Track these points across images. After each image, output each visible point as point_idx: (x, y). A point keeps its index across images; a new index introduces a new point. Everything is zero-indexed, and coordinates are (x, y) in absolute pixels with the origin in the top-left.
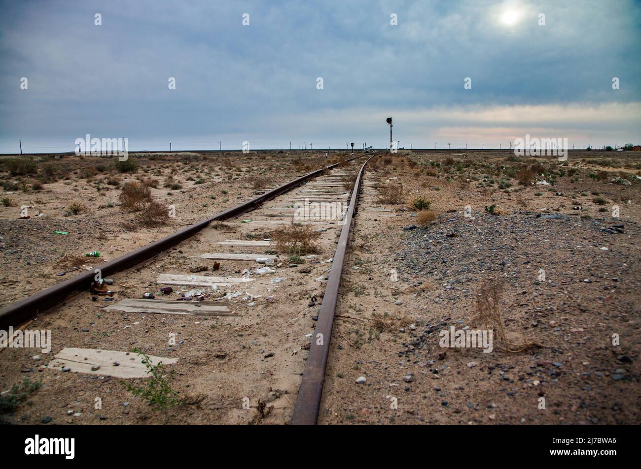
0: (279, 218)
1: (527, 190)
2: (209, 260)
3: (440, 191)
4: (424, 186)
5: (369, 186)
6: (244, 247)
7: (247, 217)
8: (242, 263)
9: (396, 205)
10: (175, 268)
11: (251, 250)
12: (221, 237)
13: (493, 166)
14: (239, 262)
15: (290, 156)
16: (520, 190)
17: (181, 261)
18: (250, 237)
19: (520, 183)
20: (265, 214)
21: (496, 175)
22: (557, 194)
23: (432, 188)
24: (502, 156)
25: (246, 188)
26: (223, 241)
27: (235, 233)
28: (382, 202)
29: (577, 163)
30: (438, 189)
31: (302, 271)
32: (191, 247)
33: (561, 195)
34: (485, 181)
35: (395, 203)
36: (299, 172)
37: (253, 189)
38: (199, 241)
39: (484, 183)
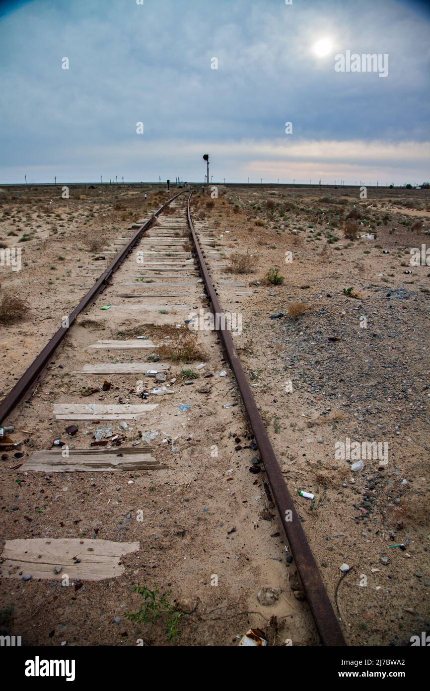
0: (137, 299)
1: (355, 246)
2: (94, 376)
3: (276, 249)
4: (260, 244)
5: (206, 245)
6: (121, 350)
7: (103, 299)
8: (131, 377)
9: (245, 274)
10: (65, 393)
11: (130, 356)
12: (92, 337)
13: (311, 208)
14: (127, 376)
15: (104, 193)
16: (348, 246)
17: (66, 380)
18: (122, 335)
19: (347, 237)
20: (120, 293)
21: (319, 223)
22: (384, 252)
23: (268, 246)
24: (314, 195)
25: (81, 250)
26: (95, 342)
27: (104, 329)
28: (229, 270)
29: (384, 204)
30: (274, 248)
31: (202, 391)
32: (68, 357)
33: (388, 253)
34: (311, 232)
35: (243, 272)
36: (124, 220)
37: (90, 251)
38: (71, 346)
39: (310, 234)
